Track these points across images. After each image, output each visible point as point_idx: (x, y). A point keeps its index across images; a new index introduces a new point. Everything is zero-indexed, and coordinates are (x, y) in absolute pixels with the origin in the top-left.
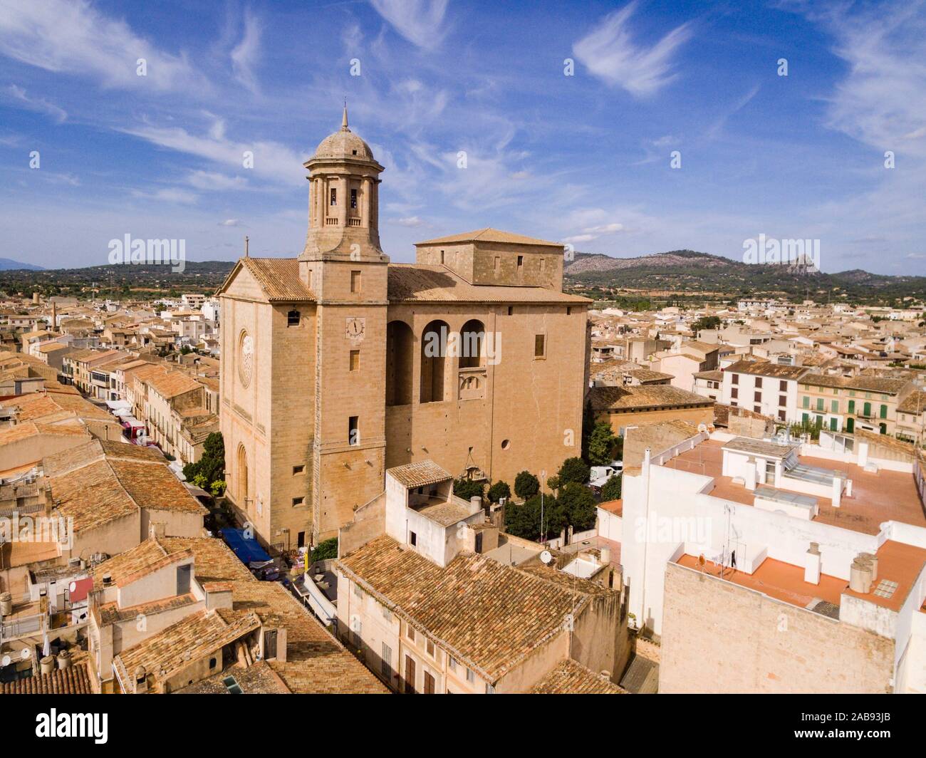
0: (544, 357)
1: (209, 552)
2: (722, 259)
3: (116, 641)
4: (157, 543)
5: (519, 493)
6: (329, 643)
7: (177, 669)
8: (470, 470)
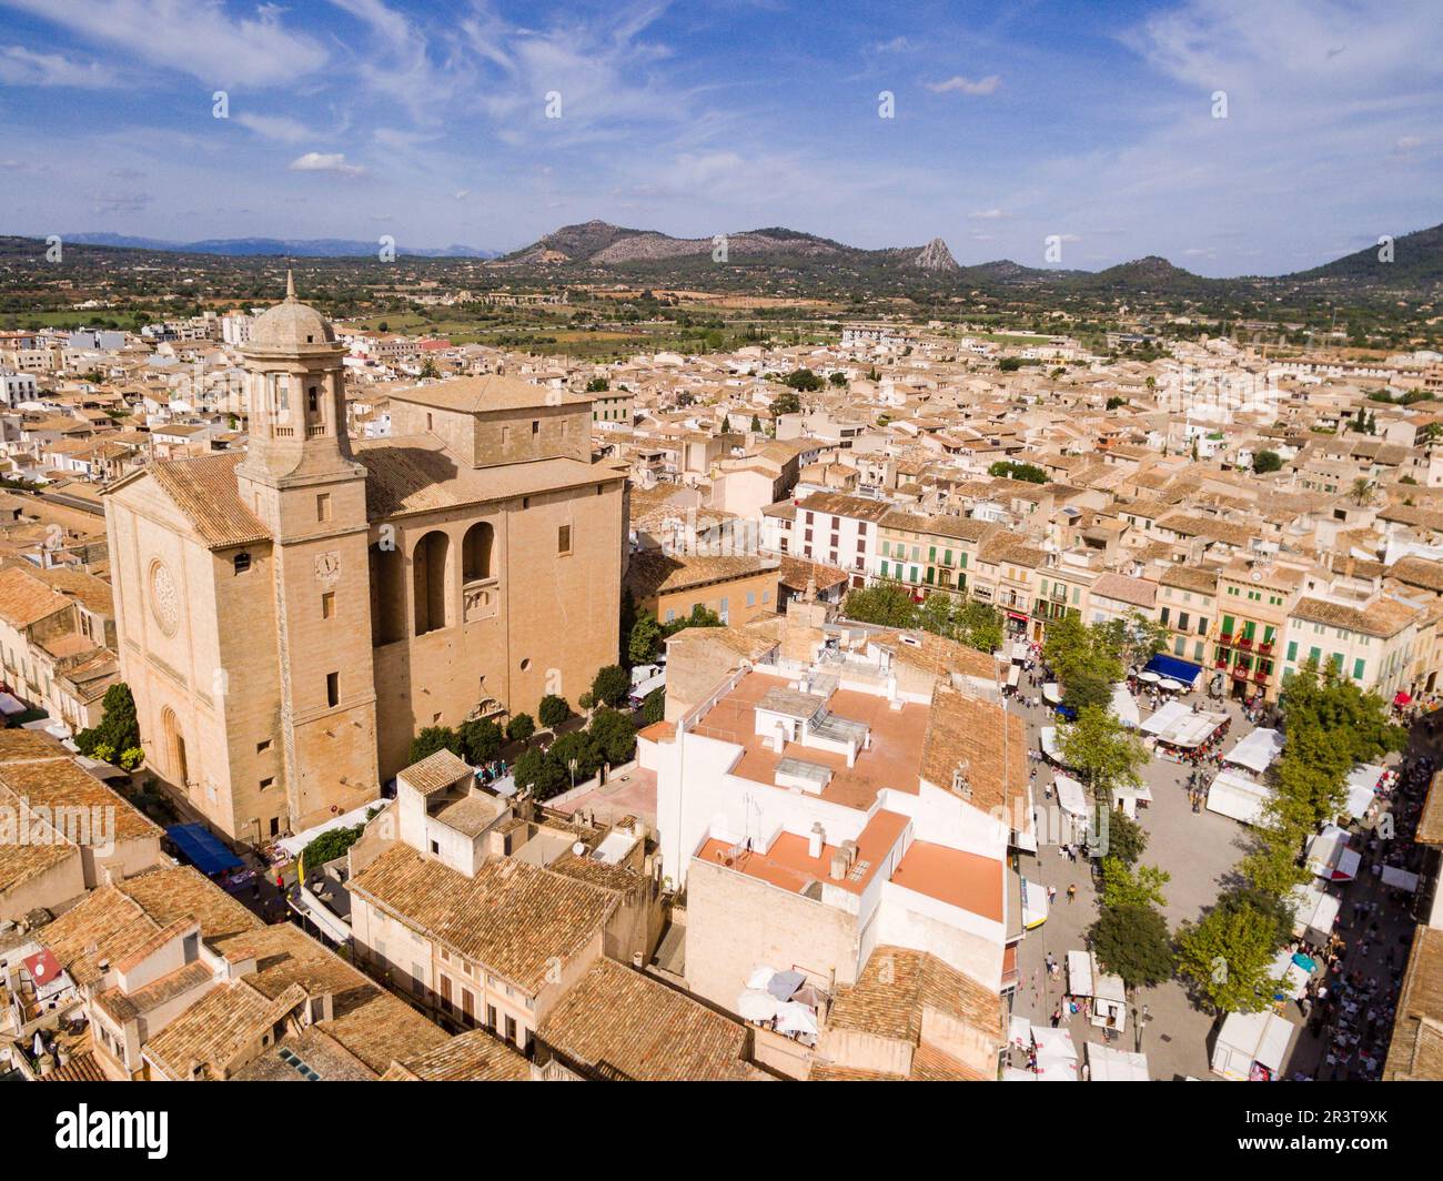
0: (570, 552)
1: (185, 890)
2: (829, 243)
3: (142, 1030)
4: (118, 892)
5: (546, 722)
6: (366, 987)
7: (233, 1055)
8: (483, 705)
